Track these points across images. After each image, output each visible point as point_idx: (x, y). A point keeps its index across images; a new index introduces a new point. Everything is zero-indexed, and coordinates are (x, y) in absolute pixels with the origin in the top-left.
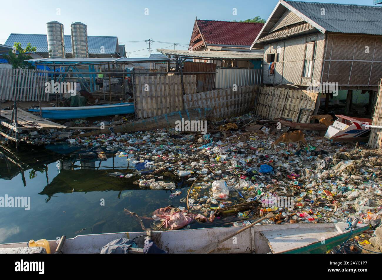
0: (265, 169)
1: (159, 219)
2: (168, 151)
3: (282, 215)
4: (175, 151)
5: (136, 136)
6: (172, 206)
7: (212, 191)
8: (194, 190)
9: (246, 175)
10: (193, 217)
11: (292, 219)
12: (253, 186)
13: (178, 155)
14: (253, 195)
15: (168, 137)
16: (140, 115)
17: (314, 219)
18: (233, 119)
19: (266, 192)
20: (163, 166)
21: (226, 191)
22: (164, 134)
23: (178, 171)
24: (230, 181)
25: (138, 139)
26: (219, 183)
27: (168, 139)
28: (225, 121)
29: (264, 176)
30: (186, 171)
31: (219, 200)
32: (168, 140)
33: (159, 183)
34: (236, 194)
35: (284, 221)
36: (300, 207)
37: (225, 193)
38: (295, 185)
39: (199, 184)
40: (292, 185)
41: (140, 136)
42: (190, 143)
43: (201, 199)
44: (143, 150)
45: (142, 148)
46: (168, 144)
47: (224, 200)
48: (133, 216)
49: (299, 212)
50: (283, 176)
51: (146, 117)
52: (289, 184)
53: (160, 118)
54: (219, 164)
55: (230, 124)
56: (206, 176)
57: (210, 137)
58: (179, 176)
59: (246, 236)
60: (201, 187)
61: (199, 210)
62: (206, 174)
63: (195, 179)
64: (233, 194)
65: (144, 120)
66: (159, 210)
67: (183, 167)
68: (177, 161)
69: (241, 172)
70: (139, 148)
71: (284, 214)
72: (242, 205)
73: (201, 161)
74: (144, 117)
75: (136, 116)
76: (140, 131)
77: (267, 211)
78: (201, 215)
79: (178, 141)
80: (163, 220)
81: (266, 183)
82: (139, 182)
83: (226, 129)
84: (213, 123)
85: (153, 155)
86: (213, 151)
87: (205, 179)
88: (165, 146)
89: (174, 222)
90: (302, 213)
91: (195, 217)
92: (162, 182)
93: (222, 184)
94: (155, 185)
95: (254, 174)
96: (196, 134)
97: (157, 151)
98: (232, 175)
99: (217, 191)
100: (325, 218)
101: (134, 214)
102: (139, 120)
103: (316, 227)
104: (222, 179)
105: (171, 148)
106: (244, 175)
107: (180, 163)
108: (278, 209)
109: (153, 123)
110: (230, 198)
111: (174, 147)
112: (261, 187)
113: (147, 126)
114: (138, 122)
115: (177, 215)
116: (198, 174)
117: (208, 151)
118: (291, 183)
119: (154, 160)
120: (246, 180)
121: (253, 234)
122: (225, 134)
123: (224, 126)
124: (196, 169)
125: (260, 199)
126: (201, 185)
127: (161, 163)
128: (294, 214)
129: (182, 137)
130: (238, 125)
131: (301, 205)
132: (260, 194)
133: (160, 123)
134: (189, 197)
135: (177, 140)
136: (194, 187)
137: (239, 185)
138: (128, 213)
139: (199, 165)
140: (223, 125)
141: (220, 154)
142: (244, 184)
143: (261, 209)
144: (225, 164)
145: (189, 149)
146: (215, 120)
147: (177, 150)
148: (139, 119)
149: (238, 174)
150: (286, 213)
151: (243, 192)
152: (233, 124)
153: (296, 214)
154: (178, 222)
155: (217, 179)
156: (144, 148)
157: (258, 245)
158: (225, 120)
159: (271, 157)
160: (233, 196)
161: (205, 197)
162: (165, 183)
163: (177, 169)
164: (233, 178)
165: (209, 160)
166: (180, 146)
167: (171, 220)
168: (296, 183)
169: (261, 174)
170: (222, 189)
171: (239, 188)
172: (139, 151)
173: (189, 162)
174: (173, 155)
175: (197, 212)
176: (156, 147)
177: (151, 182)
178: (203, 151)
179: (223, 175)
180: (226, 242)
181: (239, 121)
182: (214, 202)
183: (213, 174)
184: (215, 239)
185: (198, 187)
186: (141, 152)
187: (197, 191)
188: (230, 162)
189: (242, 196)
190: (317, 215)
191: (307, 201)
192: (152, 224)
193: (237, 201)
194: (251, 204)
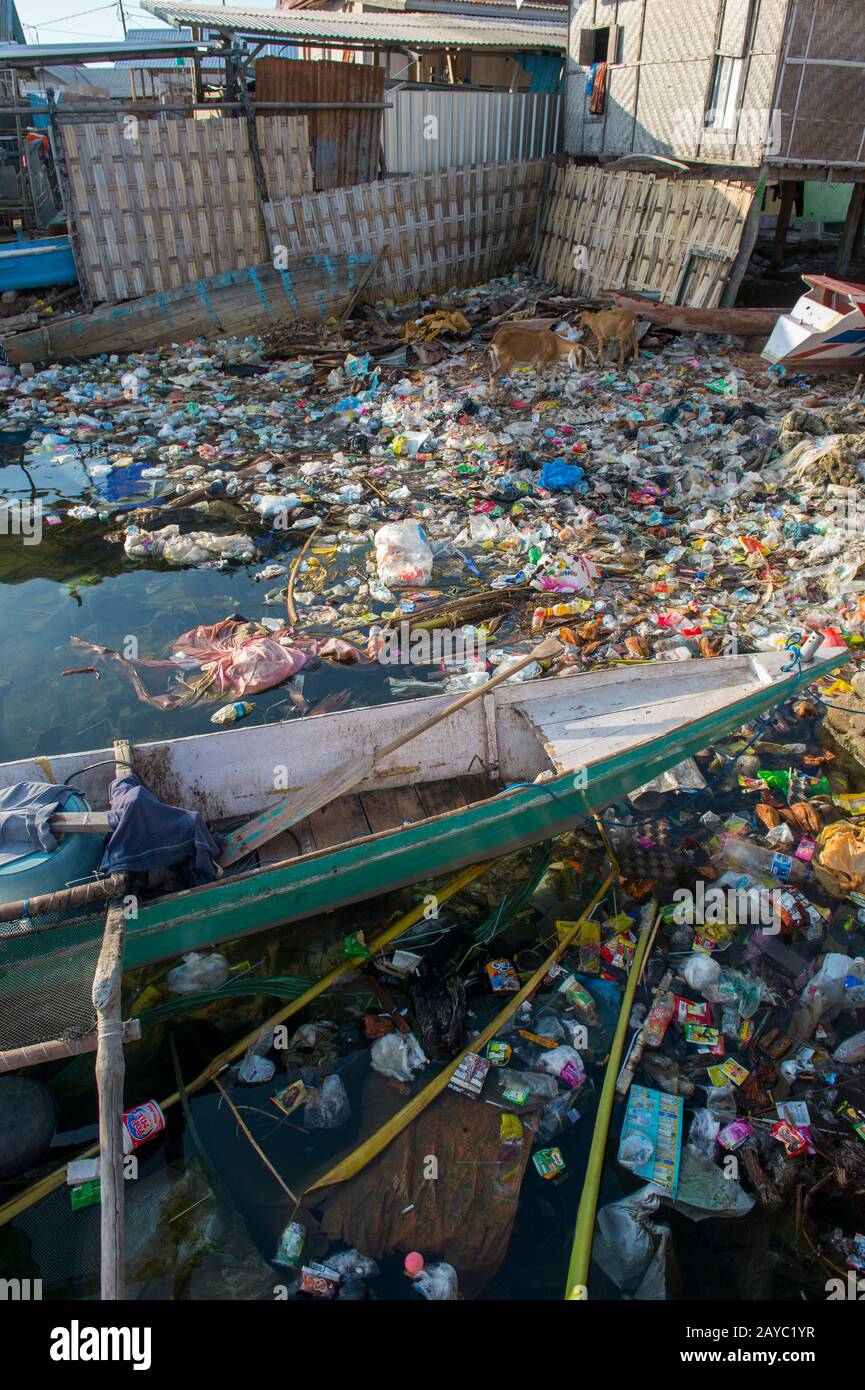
0: (556, 474)
1: (197, 662)
2: (217, 424)
3: (601, 624)
4: (244, 426)
5: (95, 372)
6: (240, 619)
7: (374, 560)
8: (311, 560)
9: (495, 499)
10: (313, 648)
11: (635, 634)
12: (516, 535)
13: (257, 438)
14: (512, 567)
15: (214, 372)
16: (101, 292)
17: (698, 631)
18: (454, 299)
19: (554, 554)
20: (199, 480)
21: (423, 558)
22: (198, 361)
23: (255, 498)
24: (437, 523)
25: (103, 385)
26: (400, 530)
27: (216, 378)
28: (426, 304)
29: (552, 501)
30: (284, 495)
31: (399, 589)
32: (214, 385)
33: (194, 540)
34: (456, 566)
35: (607, 642)
36: (662, 596)
37: (419, 564)
38: (652, 524)
39: (330, 538)
40: (643, 524)
41: (107, 371)
42: (298, 393)
43: (337, 590)
44: (122, 424)
45: (118, 419)
46: (215, 399)
47: (418, 587)
48: (103, 658)
49: (656, 610)
50: (615, 495)
51: (126, 296)
52: (634, 522)
53: (178, 297)
54: (402, 465)
55: (443, 313)
56: (355, 511)
57: (371, 367)
58: (258, 515)
59: (468, 722)
60: (339, 549)
61: (329, 625)
62: (354, 502)
63: (315, 520)
64: (448, 566)
65: (117, 309)
66: (194, 634)
67: (275, 482)
68: (249, 462)
69: (476, 489)
70: (106, 417)
71: (609, 622)
72: (475, 602)
73: (339, 457)
74: (119, 297)
75: (86, 293)
76: (109, 354)
77: (556, 614)
78: (340, 642)
79: (255, 387)
80: (209, 666)
81: (559, 523)
82: (123, 538)
83: (427, 333)
84: (382, 314)
85: (163, 442)
86: (379, 421)
87: (353, 519)
88: (205, 407)
89: (247, 671)
90: (665, 615)
91: (318, 650)
92: (206, 534)
93: (409, 534)
94: (179, 546)
95: (522, 495)
96: (317, 357)
97: (176, 427)
98: (447, 501)
99: (390, 558)
100: (733, 625)
101: (107, 652)
102: (97, 310)
103: (691, 671)
104: (412, 517)
105: (226, 412)
106: (487, 500)
107: (263, 467)
108: (592, 606)
109: (154, 318)
110: (438, 581)
111: (237, 411)
112: (541, 539)
113: (134, 333)
114: (94, 318)
115: (258, 648)
116: (329, 505)
117: (364, 420)
118: (638, 520)
119: (166, 462)
120: (493, 518)
121: (491, 715)
122: (422, 353)
123: (422, 325)
124: (319, 485)
125: (534, 577)
126: (338, 543)
127: (191, 470)
128: (640, 617)
129: (266, 371)
130: (471, 318)
131: (664, 588)
132: (535, 562)
133: (180, 320)
134: (294, 586)
135: (249, 382)
136: (315, 551)
137: (469, 535)
138: (88, 651)
139: (329, 472)
140: (419, 321)
141: (407, 428)
142: (485, 530)
143: (538, 609)
144: (422, 466)
145: (293, 416)
146: (390, 303)
147: (250, 420)
148: (97, 304)
149: (467, 496)
150: (615, 617)
151: (481, 558)
152: (453, 317)
153: (646, 620)
154: (261, 668)
155: (392, 516)
156: (127, 419)
157: (508, 746)
158: (424, 298)
159: (582, 433)
160: (447, 574)
161: (353, 582)
162: (215, 539)
163: (251, 490)
164: (448, 511)
165: (366, 452)
166: (260, 406)
167: (236, 662)
168: (654, 519)
169: (543, 494)
170: (411, 551)
171: (469, 544)
172: (109, 432)
173: (296, 461)
174: (234, 437)
175: (326, 632)
176: (170, 413)
177: (167, 538)
178: (346, 419)
179: (414, 502)
180: (400, 751)
181: (475, 304)
182: (382, 595)
183: (381, 499)
184: (364, 744)
185: (326, 548)
186: (115, 432)
187: (322, 562)
188: (438, 455)
189: (475, 570)
190: (710, 618)
191: (684, 575)
192: (174, 682)
193: (458, 589)
194: (504, 595)
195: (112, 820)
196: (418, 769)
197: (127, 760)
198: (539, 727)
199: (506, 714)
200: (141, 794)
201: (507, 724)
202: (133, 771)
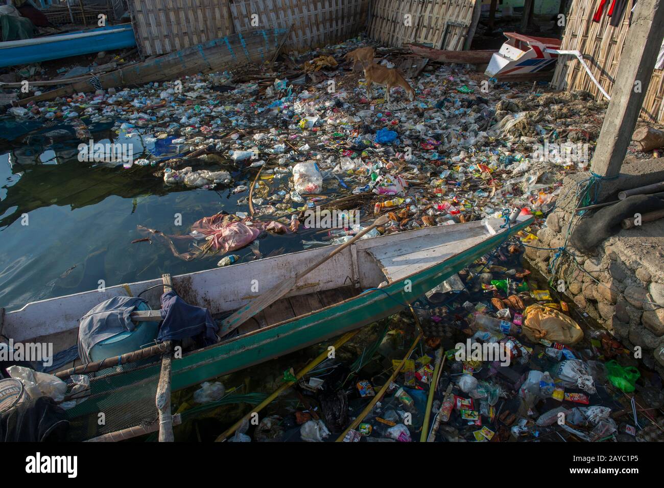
0: (384, 136)
1: (204, 236)
2: (210, 116)
3: (409, 210)
4: (224, 116)
5: (147, 92)
6: (225, 213)
7: (292, 182)
8: (261, 182)
9: (353, 149)
10: (263, 227)
11: (427, 214)
12: (364, 167)
13: (231, 122)
14: (363, 183)
15: (208, 90)
16: (149, 50)
17: (459, 212)
18: (329, 50)
19: (384, 175)
20: (202, 144)
21: (317, 180)
22: (199, 85)
23: (231, 152)
24: (324, 162)
25: (151, 98)
26: (305, 166)
27: (209, 93)
28: (314, 53)
29: (382, 149)
30: (246, 150)
31: (306, 195)
32: (208, 96)
33: (199, 174)
34: (334, 183)
35: (413, 219)
36: (439, 195)
37: (315, 183)
38: (433, 159)
39: (270, 171)
40: (428, 159)
41: (153, 91)
42: (251, 99)
43: (274, 197)
44: (161, 117)
45: (159, 115)
46: (209, 103)
47: (315, 195)
48: (154, 235)
49: (436, 202)
50: (414, 145)
51: (162, 53)
52: (424, 159)
53: (188, 53)
54: (305, 134)
55: (323, 57)
56: (282, 157)
57: (288, 85)
58: (232, 161)
59: (343, 259)
60: (274, 177)
61: (271, 215)
62: (281, 152)
63: (262, 162)
64: (330, 183)
65: (157, 59)
66: (202, 222)
67: (241, 144)
68: (227, 134)
69: (343, 144)
70: (153, 114)
71: (413, 209)
72: (345, 201)
73: (273, 130)
74: (158, 53)
75: (141, 52)
76: (154, 82)
77: (386, 206)
78: (277, 223)
79: (229, 97)
80: (210, 238)
81: (386, 160)
82: (163, 174)
83: (315, 67)
84: (292, 58)
85: (183, 125)
86: (293, 112)
87: (281, 161)
88: (204, 107)
89: (229, 239)
90: (441, 205)
91: (265, 228)
92: (206, 171)
93: (310, 168)
94: (192, 177)
95: (367, 146)
96: (260, 81)
97: (189, 118)
98: (329, 151)
99: (301, 180)
100: (476, 208)
101: (156, 232)
102: (147, 60)
104: (311, 159)
105: (214, 110)
106: (349, 150)
107: (234, 136)
108: (405, 201)
109: (176, 64)
110: (325, 190)
111: (220, 109)
112: (377, 168)
113: (166, 71)
114: (145, 64)
115: (235, 227)
116: (268, 155)
117: (285, 112)
118: (426, 157)
119: (185, 135)
120: (352, 159)
121: (355, 255)
122: (313, 77)
123: (312, 63)
124: (262, 145)
125: (374, 187)
126: (274, 173)
127: (197, 139)
128: (429, 206)
129: (234, 89)
130: (338, 59)
131: (441, 191)
132: (374, 180)
133: (190, 64)
134: (252, 196)
135: (226, 94)
136: (262, 178)
137: (340, 168)
138: (146, 232)
139: (268, 138)
140: (311, 62)
141: (307, 115)
142: (349, 165)
143: (377, 204)
144: (316, 134)
145: (249, 111)
146: (296, 53)
147: (227, 113)
148: (147, 57)
149: (339, 148)
150: (416, 206)
151: (347, 179)
152: (329, 59)
153: (432, 207)
154: (237, 238)
155: (301, 159)
156: (164, 114)
157: (364, 271)
158: (313, 50)
159: (396, 115)
160: (330, 187)
161: (282, 193)
162: (210, 174)
163: (229, 148)
164: (329, 156)
165: (287, 128)
166: (232, 106)
167: (223, 235)
168: (435, 156)
169: (377, 146)
170: (311, 176)
171: (341, 172)
172: (155, 121)
173: (251, 133)
174: (219, 122)
175: (269, 218)
176: (186, 111)
177: (186, 174)
178: (276, 111)
179: (312, 152)
180: (309, 275)
181: (339, 52)
182: (297, 199)
183: (295, 151)
184: (291, 272)
185: (268, 177)
186: (158, 121)
187: (266, 183)
188: (324, 128)
189: (344, 185)
190: (464, 205)
191: (450, 184)
192: (192, 246)
193: (336, 195)
194: (359, 197)
195: (163, 314)
196: (318, 284)
197: (169, 284)
198: (379, 260)
199: (362, 255)
200: (177, 300)
201: (363, 260)
202: (173, 289)
